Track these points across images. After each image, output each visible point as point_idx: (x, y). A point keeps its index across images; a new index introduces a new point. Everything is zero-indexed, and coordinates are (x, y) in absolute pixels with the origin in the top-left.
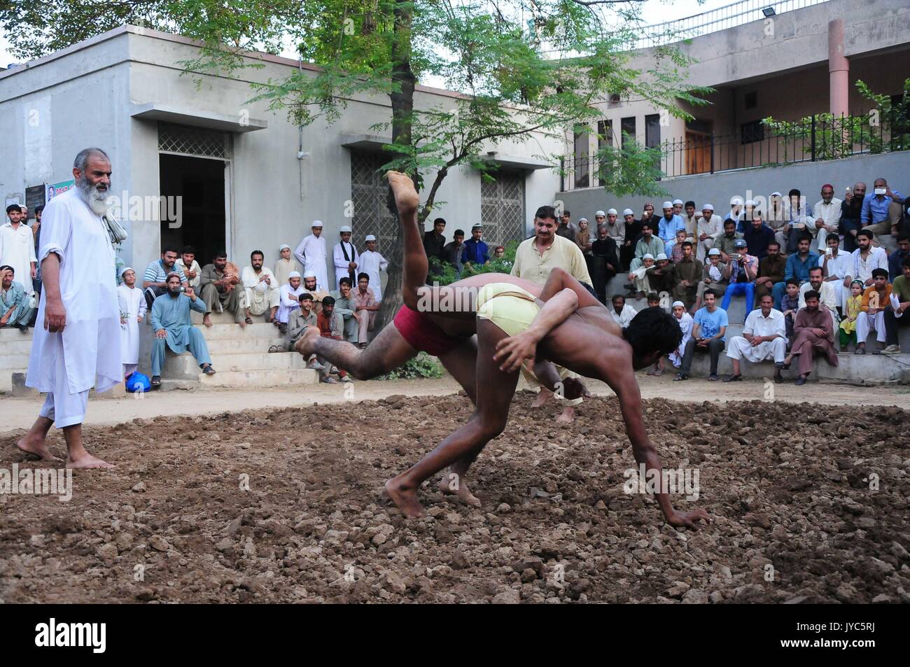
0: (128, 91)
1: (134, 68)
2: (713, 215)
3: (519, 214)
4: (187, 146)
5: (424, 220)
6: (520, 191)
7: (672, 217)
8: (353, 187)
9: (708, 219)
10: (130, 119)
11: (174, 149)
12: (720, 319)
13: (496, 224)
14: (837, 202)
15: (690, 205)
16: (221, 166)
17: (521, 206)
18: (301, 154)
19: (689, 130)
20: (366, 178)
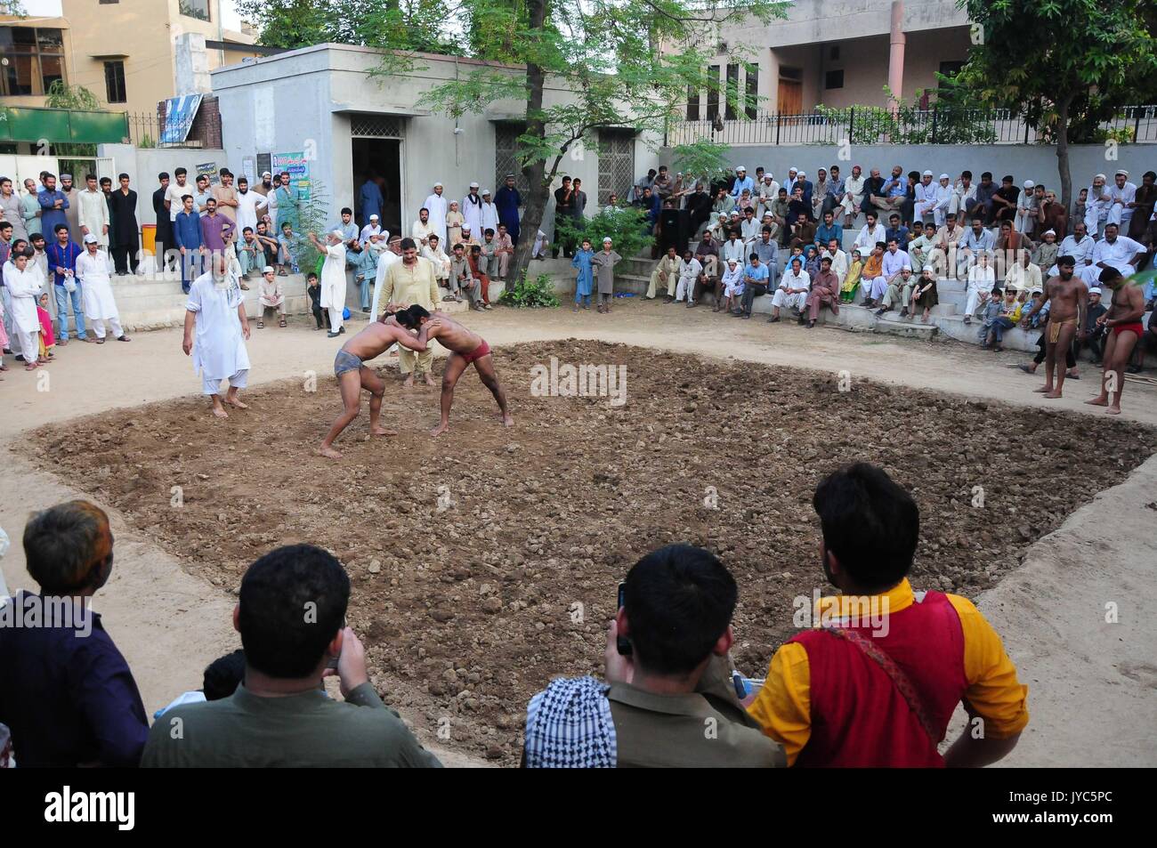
0: (329, 93)
1: (333, 75)
2: (773, 182)
3: (629, 165)
4: (372, 130)
5: (549, 185)
6: (631, 147)
7: (744, 177)
8: (497, 152)
9: (768, 185)
10: (331, 114)
11: (362, 134)
12: (763, 272)
13: (610, 174)
14: (862, 179)
15: (760, 170)
16: (395, 145)
17: (631, 159)
18: (457, 130)
19: (781, 77)
20: (507, 145)
